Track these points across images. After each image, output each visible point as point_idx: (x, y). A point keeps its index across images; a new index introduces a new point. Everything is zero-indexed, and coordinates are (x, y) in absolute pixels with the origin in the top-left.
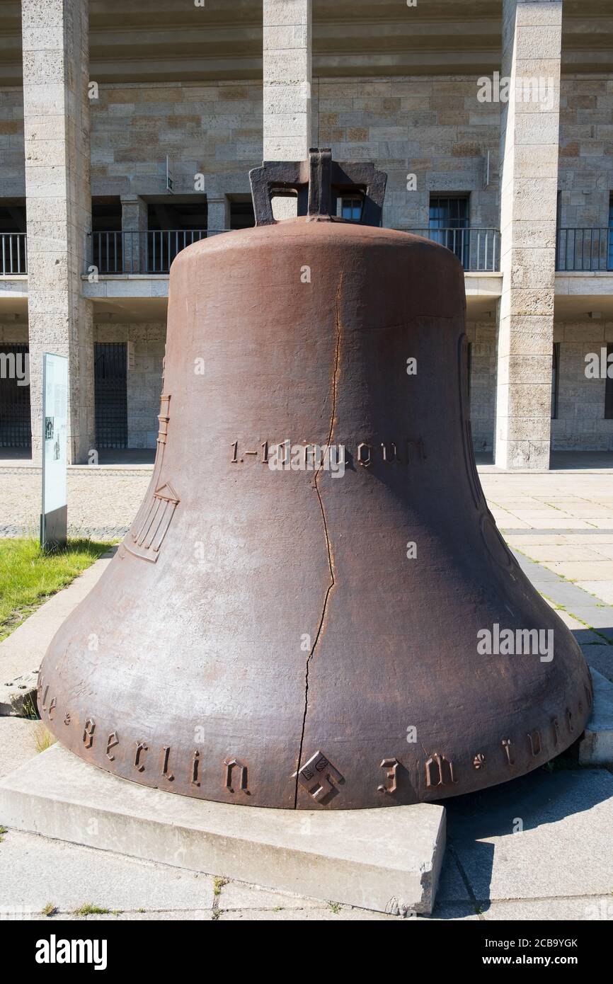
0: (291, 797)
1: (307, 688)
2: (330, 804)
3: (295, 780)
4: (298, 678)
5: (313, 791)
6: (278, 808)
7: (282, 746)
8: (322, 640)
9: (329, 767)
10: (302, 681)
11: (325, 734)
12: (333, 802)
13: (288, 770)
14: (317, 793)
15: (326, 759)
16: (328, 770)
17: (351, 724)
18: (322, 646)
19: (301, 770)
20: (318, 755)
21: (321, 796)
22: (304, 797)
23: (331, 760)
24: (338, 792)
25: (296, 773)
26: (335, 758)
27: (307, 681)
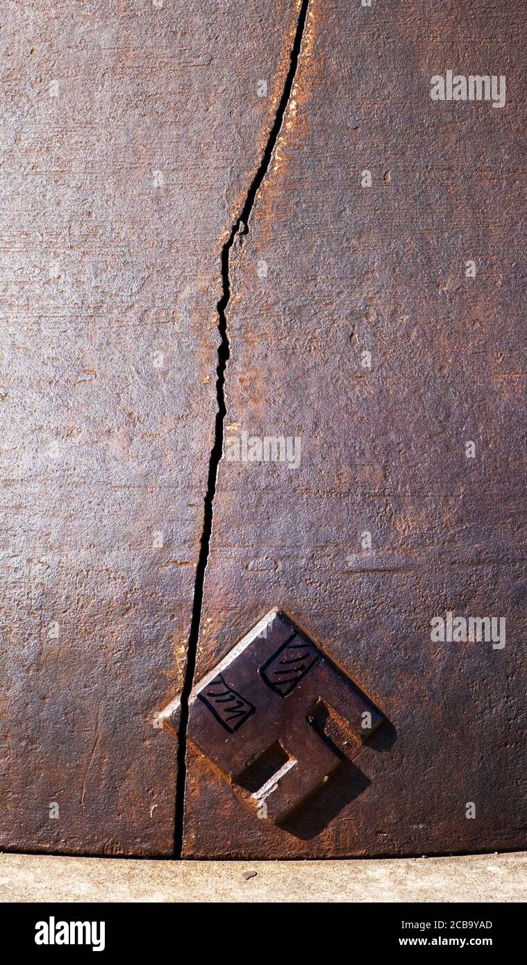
0: (159, 805)
1: (224, 352)
2: (330, 830)
3: (173, 732)
4: (181, 316)
5: (252, 778)
6: (101, 855)
7: (113, 591)
8: (291, 162)
9: (324, 673)
10: (199, 329)
11: (305, 536)
12: (345, 822)
13: (141, 692)
14: (270, 785)
15: (309, 643)
16: (320, 690)
17: (418, 494)
18: (290, 186)
19: (198, 689)
20: (273, 630)
21: (289, 801)
22: (214, 804)
23: (331, 645)
24: (367, 782)
25: (176, 704)
26: (352, 638)
27: (222, 326)
